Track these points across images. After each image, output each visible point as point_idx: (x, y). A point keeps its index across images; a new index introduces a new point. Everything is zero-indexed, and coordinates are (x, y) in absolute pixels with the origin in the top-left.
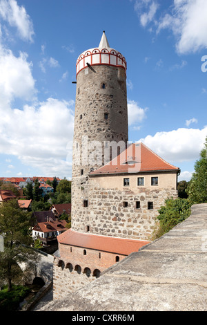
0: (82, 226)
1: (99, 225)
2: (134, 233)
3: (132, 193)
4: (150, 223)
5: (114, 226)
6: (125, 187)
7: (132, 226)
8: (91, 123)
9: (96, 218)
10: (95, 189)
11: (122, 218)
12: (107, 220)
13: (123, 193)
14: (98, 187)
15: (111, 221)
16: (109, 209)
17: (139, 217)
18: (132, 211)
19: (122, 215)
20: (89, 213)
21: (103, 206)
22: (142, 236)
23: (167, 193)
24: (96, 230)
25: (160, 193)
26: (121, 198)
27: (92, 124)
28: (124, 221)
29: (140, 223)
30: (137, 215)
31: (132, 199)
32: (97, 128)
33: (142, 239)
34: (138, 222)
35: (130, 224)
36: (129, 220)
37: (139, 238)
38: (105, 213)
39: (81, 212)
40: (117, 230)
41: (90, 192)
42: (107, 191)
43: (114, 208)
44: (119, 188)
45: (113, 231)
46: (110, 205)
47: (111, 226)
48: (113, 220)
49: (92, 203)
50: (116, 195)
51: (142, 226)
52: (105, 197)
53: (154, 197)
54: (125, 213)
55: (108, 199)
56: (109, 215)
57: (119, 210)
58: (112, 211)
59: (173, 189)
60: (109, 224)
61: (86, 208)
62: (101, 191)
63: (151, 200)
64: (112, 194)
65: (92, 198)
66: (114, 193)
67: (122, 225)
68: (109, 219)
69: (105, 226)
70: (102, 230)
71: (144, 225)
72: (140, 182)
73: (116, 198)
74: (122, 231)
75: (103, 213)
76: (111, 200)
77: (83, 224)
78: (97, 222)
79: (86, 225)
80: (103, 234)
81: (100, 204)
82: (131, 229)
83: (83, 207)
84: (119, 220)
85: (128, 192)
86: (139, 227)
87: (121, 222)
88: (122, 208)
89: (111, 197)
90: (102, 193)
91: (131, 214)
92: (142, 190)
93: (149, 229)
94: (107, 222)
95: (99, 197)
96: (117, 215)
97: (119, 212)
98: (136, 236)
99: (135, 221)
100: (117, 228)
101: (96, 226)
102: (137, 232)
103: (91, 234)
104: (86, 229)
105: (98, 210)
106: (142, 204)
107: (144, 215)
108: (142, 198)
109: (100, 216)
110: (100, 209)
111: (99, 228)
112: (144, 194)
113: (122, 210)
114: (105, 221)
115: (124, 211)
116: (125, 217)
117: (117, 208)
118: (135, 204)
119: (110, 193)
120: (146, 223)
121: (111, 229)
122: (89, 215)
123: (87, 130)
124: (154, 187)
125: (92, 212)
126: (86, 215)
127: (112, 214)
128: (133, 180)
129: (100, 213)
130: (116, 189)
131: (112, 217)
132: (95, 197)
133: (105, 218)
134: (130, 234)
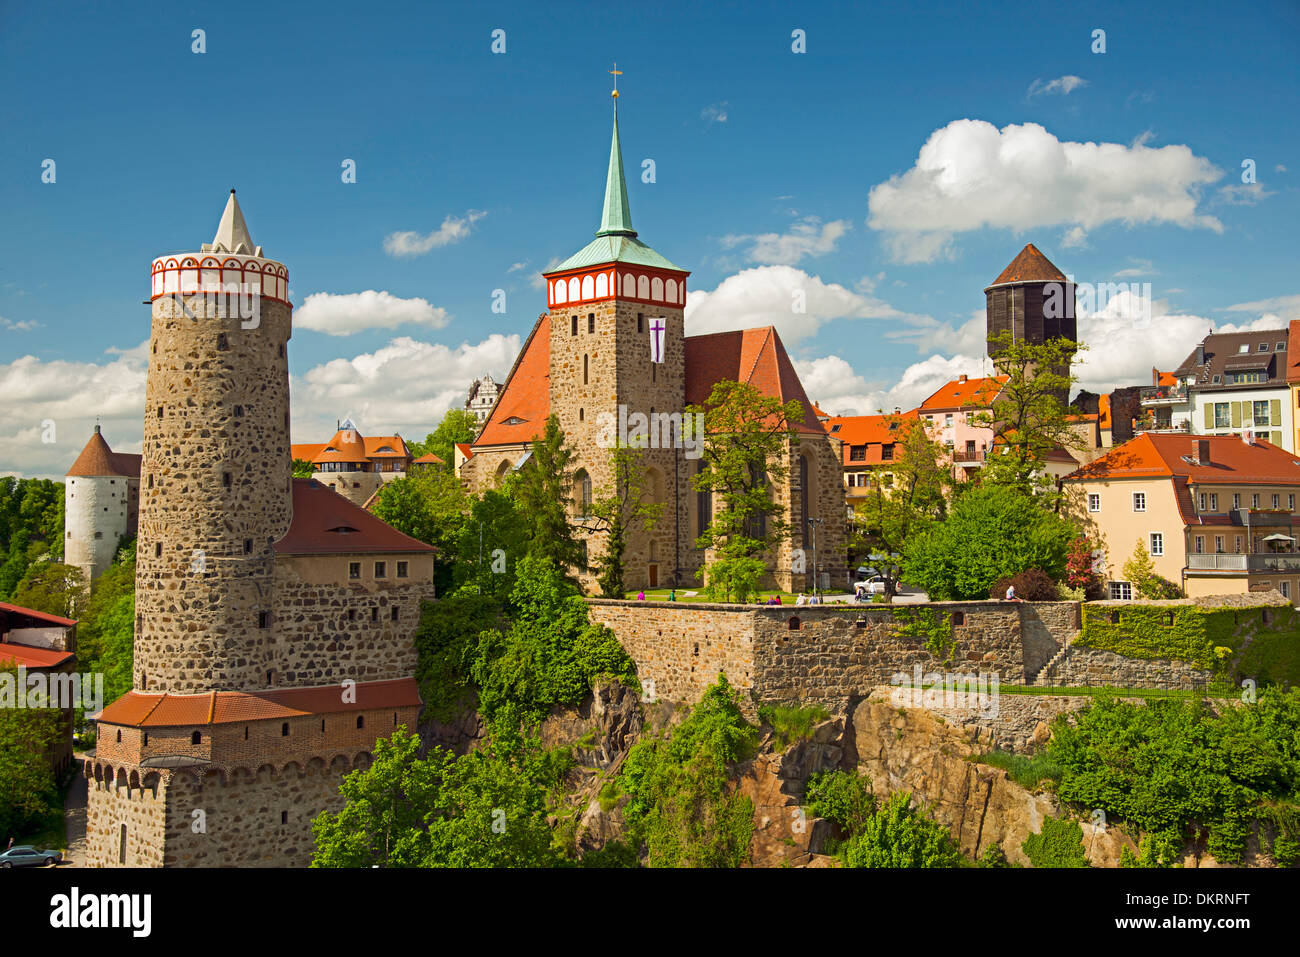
0: (255, 676)
1: (298, 666)
2: (370, 670)
3: (366, 591)
4: (395, 645)
5: (330, 663)
6: (354, 581)
7: (364, 657)
8: (266, 432)
9: (291, 652)
10: (290, 586)
11: (346, 643)
12: (316, 651)
13: (349, 593)
14: (298, 580)
15: (325, 651)
16: (320, 628)
17: (377, 637)
18: (365, 628)
19: (347, 637)
20: (274, 641)
21: (306, 621)
22: (382, 673)
23: (422, 590)
24: (291, 677)
25: (411, 590)
26: (345, 602)
27: (268, 436)
28: (350, 648)
29: (379, 648)
30: (373, 635)
31: (365, 604)
32: (276, 446)
33: (383, 677)
34: (376, 646)
35: (362, 652)
36: (361, 646)
37: (376, 678)
38: (312, 637)
39: (250, 643)
40: (336, 670)
41: (276, 594)
42: (316, 590)
43: (331, 625)
44: (340, 583)
45: (329, 673)
46: (321, 618)
47: (324, 664)
48: (328, 649)
49: (282, 619)
50: (336, 596)
51: (382, 653)
52: (310, 603)
53: (402, 598)
54: (352, 634)
55: (318, 607)
56: (321, 641)
57: (342, 627)
58: (326, 630)
59: (429, 583)
60: (319, 659)
61: (264, 632)
62: (303, 589)
63: (397, 603)
64: (326, 596)
65: (283, 607)
66: (331, 594)
67: (346, 657)
68: (321, 647)
69: (311, 665)
70: (304, 675)
71: (386, 650)
72: (380, 570)
73: (335, 603)
74: (346, 669)
75: (307, 638)
76: (325, 607)
77: (258, 670)
78: (293, 659)
79: (264, 670)
80: (306, 684)
81: (301, 619)
82: (363, 663)
83: (256, 630)
84: (341, 647)
85: (358, 589)
86: (377, 656)
87: (346, 652)
88: (347, 624)
89: (324, 602)
90: (305, 594)
91: (364, 632)
92: (382, 586)
93: (394, 657)
94: (316, 656)
95: (298, 603)
96: (337, 638)
97: (340, 632)
98: (373, 675)
99: (371, 647)
100: (337, 665)
101: (291, 670)
102: (374, 666)
103: (277, 689)
104: (265, 681)
105: (295, 633)
106: (382, 612)
107: (386, 633)
108: (383, 601)
109: (298, 644)
110: (299, 629)
111: (297, 672)
112: (385, 594)
113: (347, 627)
114: (311, 653)
115: (351, 628)
116: (352, 641)
117: (337, 624)
118: (370, 611)
119: (322, 593)
120: (390, 646)
121: (324, 670)
122: (272, 647)
123: (259, 447)
124: (403, 580)
125: (280, 640)
126: (264, 648)
127: (326, 638)
128: (367, 566)
129: (299, 638)
130: (336, 585)
131: (328, 644)
132: (287, 603)
133: (311, 647)
134: (361, 673)
